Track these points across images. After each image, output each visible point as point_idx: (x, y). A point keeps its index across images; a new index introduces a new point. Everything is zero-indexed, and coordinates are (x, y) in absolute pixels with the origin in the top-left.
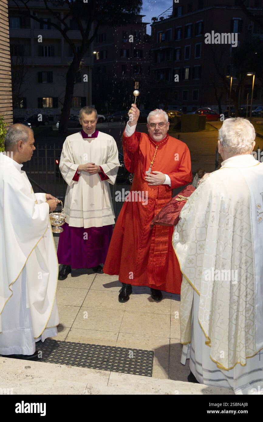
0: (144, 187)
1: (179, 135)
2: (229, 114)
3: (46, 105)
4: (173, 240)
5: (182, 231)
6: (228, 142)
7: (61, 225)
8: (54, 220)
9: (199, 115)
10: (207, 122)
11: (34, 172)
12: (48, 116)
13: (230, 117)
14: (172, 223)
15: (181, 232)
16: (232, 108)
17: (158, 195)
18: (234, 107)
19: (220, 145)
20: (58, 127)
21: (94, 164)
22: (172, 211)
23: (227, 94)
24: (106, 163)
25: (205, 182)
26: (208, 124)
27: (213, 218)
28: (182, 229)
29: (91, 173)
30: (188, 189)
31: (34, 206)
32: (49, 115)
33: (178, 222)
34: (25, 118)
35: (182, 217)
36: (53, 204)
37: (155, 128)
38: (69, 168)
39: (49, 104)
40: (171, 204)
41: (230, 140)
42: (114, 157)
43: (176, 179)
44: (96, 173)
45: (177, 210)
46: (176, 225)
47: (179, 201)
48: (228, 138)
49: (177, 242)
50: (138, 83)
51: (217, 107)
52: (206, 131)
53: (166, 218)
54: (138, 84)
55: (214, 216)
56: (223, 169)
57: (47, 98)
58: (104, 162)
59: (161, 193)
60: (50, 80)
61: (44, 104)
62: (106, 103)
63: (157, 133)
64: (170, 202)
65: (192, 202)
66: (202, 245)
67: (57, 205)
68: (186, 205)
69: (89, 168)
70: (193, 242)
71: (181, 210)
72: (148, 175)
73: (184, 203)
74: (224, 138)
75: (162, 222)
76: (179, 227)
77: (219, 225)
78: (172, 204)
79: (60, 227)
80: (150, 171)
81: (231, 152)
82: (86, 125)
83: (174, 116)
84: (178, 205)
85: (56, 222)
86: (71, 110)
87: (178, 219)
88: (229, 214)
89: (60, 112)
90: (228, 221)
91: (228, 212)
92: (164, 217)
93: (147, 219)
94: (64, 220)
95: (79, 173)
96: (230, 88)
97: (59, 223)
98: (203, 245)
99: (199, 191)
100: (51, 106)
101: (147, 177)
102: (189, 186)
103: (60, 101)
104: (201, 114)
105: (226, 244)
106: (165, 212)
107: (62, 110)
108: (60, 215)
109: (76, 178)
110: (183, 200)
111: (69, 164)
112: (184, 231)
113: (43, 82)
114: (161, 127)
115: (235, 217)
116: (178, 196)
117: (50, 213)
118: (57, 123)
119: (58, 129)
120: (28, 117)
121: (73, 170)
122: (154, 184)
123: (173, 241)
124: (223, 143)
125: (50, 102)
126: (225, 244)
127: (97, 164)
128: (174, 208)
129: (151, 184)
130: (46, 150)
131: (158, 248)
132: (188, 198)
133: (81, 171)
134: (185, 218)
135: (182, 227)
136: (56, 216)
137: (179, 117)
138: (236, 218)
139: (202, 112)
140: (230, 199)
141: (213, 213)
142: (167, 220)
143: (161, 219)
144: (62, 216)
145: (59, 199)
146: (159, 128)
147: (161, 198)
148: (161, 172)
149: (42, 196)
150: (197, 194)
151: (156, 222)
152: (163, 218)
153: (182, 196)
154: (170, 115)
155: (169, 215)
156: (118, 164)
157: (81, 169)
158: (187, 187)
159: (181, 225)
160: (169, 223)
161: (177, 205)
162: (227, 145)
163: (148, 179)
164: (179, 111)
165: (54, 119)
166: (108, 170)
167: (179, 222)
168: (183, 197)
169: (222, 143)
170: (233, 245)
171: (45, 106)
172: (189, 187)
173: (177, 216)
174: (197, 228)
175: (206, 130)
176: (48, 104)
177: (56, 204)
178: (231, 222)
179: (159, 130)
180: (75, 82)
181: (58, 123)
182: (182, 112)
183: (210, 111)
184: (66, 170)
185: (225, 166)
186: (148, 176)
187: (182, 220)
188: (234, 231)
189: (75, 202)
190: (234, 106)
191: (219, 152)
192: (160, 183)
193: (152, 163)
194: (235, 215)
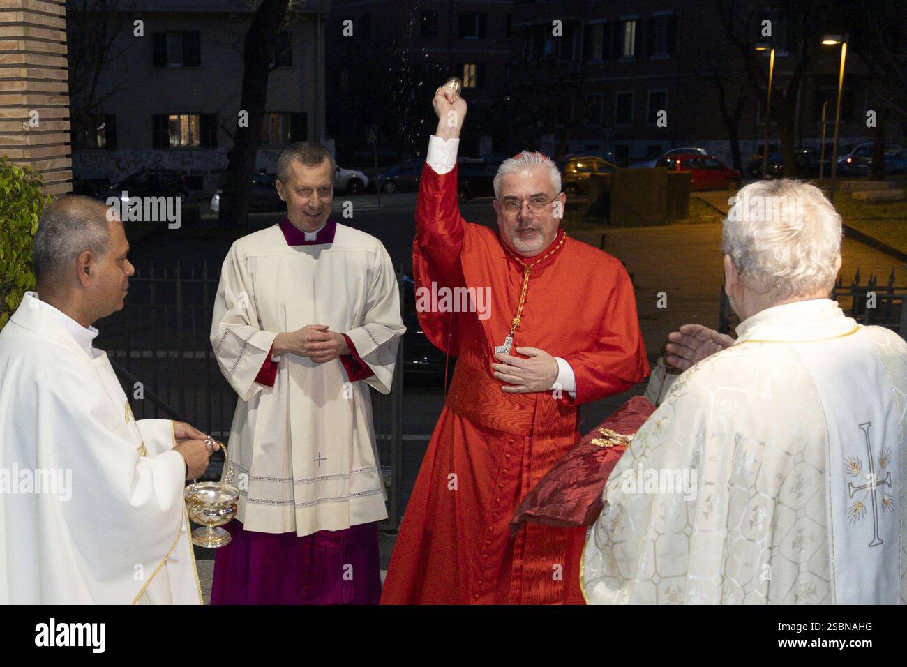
0: (488, 398)
1: (604, 236)
2: (764, 167)
3: (181, 138)
4: (582, 574)
5: (610, 544)
6: (760, 260)
7: (225, 522)
8: (201, 507)
9: (670, 172)
10: (693, 195)
11: (141, 354)
12: (184, 173)
13: (768, 176)
14: (580, 518)
15: (608, 548)
16: (773, 149)
17: (533, 425)
18: (780, 147)
19: (733, 268)
20: (217, 209)
21: (325, 330)
22: (579, 479)
23: (759, 103)
24: (362, 324)
25: (684, 387)
26: (699, 198)
27: (708, 504)
28: (609, 539)
29: (319, 359)
30: (630, 408)
31: (138, 462)
32: (189, 172)
33: (599, 514)
34: (112, 181)
35: (609, 501)
36: (196, 454)
37: (520, 213)
38: (245, 345)
39: (190, 134)
40: (576, 457)
41: (766, 255)
42: (388, 305)
43: (592, 371)
44: (332, 359)
45: (597, 476)
46: (592, 524)
47: (601, 448)
48: (759, 246)
49: (596, 580)
50: (473, 67)
51: (727, 146)
52: (689, 224)
53: (561, 502)
54: (473, 73)
55: (712, 498)
56: (742, 345)
57: (182, 117)
58: (357, 321)
59: (544, 419)
60: (192, 59)
61: (173, 134)
62: (371, 131)
63: (524, 229)
64: (574, 451)
65: (642, 452)
66: (676, 589)
67: (211, 459)
68: (624, 461)
69: (311, 344)
70: (647, 580)
71: (607, 478)
72: (500, 358)
73: (617, 455)
74: (747, 246)
75: (548, 514)
76: (601, 531)
77: (727, 526)
78: (580, 455)
79: (220, 529)
80: (510, 346)
81: (768, 291)
82: (303, 200)
83: (588, 174)
84: (598, 459)
85: (207, 513)
86: (260, 154)
87: (598, 506)
88: (758, 490)
89: (225, 162)
90: (754, 513)
91: (755, 485)
92: (555, 498)
93: (498, 500)
94: (234, 505)
95: (276, 359)
96: (768, 84)
97: (219, 515)
98: (680, 590)
99: (664, 418)
100: (196, 142)
101: (498, 366)
102: (635, 398)
103: (223, 127)
104: (674, 168)
105: (749, 585)
106: (556, 483)
107: (229, 155)
108: (219, 489)
109: (267, 376)
110: (615, 445)
111: (242, 331)
112: (616, 546)
113: (171, 65)
114: (538, 208)
115: (777, 501)
116: (599, 433)
117: (188, 483)
118: (212, 196)
119: (216, 216)
120: (123, 176)
121: (257, 350)
122: (521, 388)
123: (583, 578)
124: (743, 262)
125: (193, 130)
126: (743, 587)
127: (334, 328)
128: (587, 469)
129: (513, 389)
130: (179, 282)
131: (534, 592)
132: (630, 438)
133: (283, 352)
134: (619, 505)
135: (610, 533)
136: (208, 493)
137: (605, 177)
138: (779, 502)
139: (678, 162)
140: (762, 444)
141: (708, 486)
142: (562, 509)
143: (543, 505)
144: (227, 493)
145: (216, 439)
146: (532, 213)
147: (542, 435)
148: (545, 349)
149: (161, 429)
150: (658, 425)
151: (530, 515)
152: (550, 500)
153: (611, 432)
154: (575, 171)
155: (569, 491)
156: (399, 327)
157: (283, 346)
158: (630, 401)
159: (609, 526)
160: (570, 519)
161: (596, 462)
162: (758, 270)
163: (502, 372)
164: (606, 160)
165: (205, 184)
166: (370, 347)
167: (601, 514)
168: (616, 435)
169: (740, 263)
170: (768, 590)
171: (176, 142)
172: (634, 403)
173: (596, 495)
174: (660, 534)
175: (687, 221)
176: (184, 133)
177: (207, 454)
178: (765, 514)
179: (530, 220)
180: (271, 66)
181: (218, 197)
182: (612, 163)
183: (704, 157)
184: (235, 350)
185: (747, 335)
186: (501, 362)
187: (611, 508)
188: (774, 545)
189: (262, 452)
190: (779, 141)
191: (728, 291)
192: (538, 385)
193: (516, 321)
194: (778, 495)
